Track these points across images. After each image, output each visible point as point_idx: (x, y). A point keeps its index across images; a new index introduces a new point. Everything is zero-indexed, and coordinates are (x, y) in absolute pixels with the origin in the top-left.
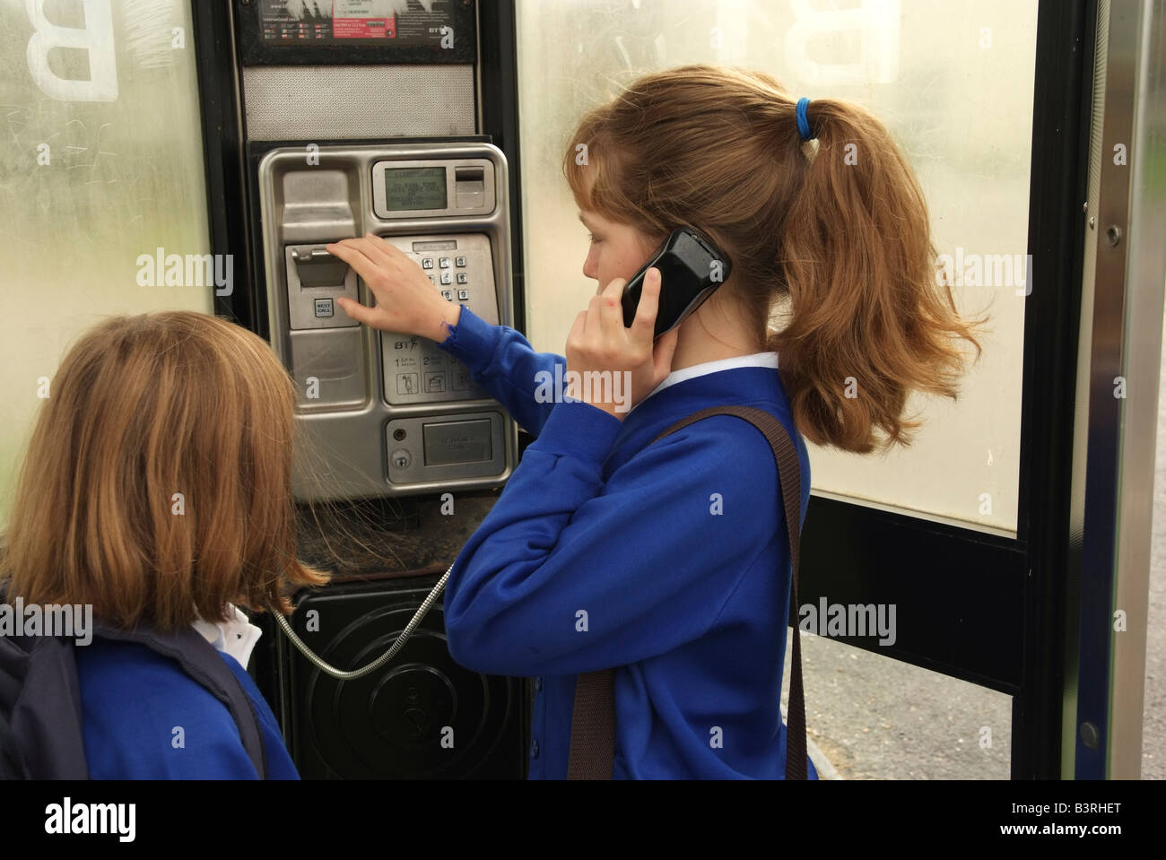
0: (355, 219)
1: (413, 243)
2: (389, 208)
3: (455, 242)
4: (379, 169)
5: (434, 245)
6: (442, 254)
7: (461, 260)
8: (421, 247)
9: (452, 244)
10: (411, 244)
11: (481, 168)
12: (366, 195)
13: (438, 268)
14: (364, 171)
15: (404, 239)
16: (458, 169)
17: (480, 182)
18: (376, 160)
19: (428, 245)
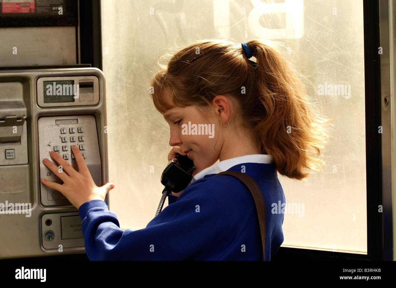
0: (27, 108)
1: (56, 120)
2: (45, 102)
3: (77, 120)
4: (41, 81)
5: (66, 121)
6: (71, 126)
7: (81, 129)
8: (59, 122)
9: (75, 121)
10: (55, 121)
11: (92, 81)
12: (33, 94)
13: (69, 133)
14: (33, 82)
15: (51, 118)
16: (80, 81)
17: (91, 88)
18: (39, 77)
19: (63, 121)
